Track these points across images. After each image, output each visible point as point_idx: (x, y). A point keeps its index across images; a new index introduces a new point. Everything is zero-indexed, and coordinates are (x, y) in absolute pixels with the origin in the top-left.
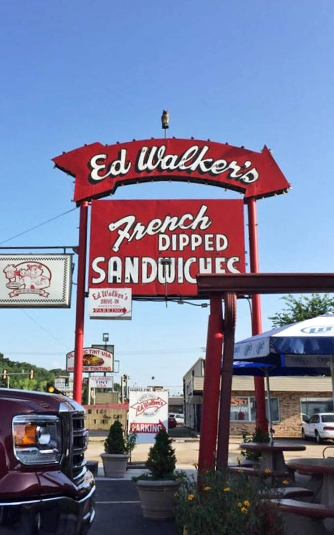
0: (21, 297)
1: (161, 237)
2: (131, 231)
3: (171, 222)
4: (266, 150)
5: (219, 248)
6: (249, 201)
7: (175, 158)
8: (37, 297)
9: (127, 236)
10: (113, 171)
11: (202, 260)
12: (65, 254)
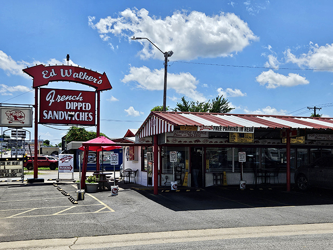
0: (13, 123)
1: (67, 103)
2: (55, 99)
3: (70, 98)
4: (104, 73)
5: (87, 109)
6: (98, 92)
7: (77, 74)
8: (20, 123)
9: (54, 101)
10: (51, 75)
11: (81, 113)
12: (29, 107)
